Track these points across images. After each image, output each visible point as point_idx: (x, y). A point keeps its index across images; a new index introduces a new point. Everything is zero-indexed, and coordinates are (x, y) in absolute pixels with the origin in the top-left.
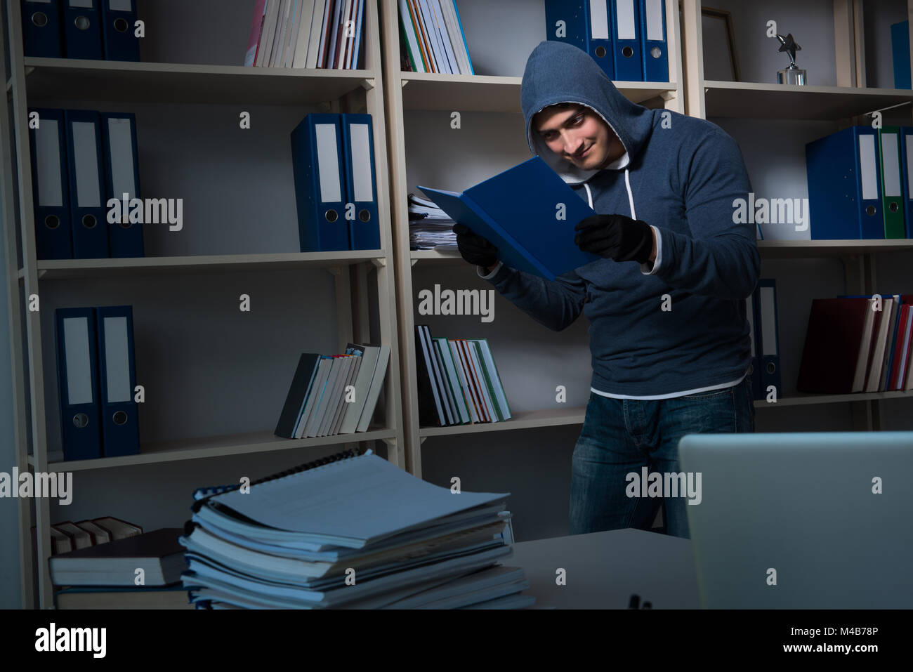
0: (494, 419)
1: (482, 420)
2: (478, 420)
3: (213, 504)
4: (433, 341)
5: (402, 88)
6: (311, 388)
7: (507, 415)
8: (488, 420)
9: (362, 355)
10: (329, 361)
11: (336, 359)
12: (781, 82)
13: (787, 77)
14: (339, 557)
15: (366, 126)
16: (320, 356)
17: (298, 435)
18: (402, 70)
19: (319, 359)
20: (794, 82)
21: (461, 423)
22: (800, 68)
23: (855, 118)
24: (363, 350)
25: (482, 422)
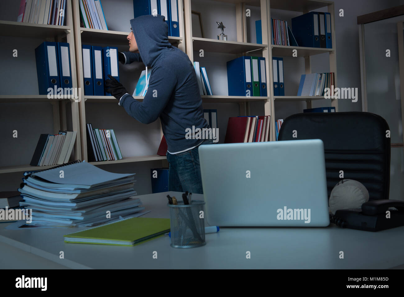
0: (116, 159)
1: (111, 159)
2: (110, 159)
3: (33, 176)
4: (93, 130)
5: (81, 34)
6: (46, 147)
7: (121, 158)
8: (114, 159)
9: (66, 135)
10: (53, 137)
11: (56, 136)
12: (219, 39)
13: (221, 37)
14: (81, 192)
15: (67, 48)
16: (49, 135)
17: (41, 165)
18: (81, 27)
19: (49, 136)
20: (223, 39)
21: (103, 160)
22: (225, 35)
23: (243, 53)
24: (66, 133)
25: (111, 160)
